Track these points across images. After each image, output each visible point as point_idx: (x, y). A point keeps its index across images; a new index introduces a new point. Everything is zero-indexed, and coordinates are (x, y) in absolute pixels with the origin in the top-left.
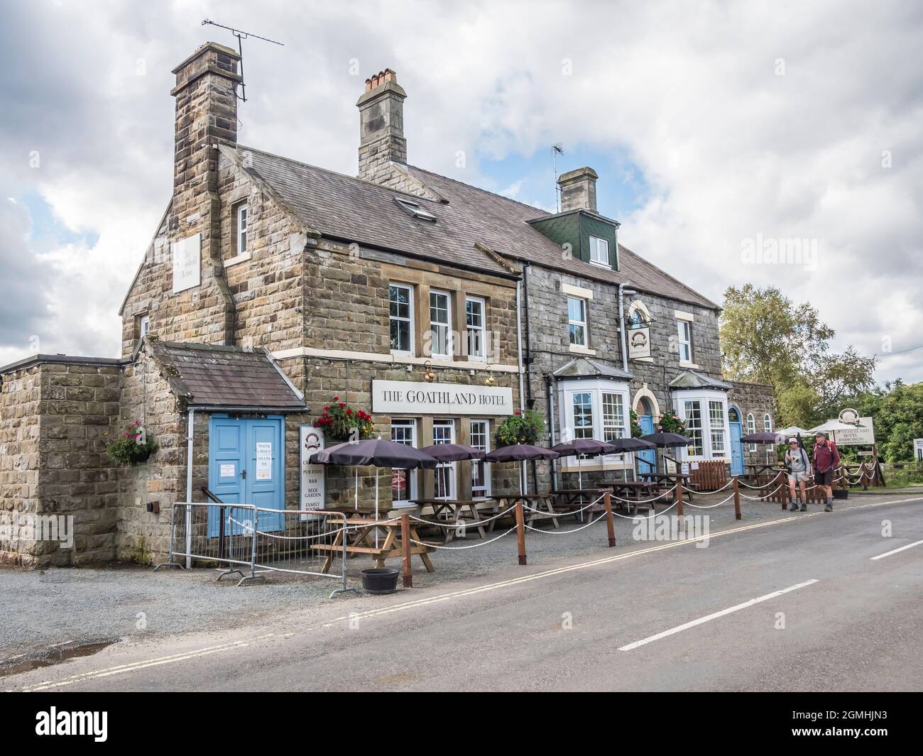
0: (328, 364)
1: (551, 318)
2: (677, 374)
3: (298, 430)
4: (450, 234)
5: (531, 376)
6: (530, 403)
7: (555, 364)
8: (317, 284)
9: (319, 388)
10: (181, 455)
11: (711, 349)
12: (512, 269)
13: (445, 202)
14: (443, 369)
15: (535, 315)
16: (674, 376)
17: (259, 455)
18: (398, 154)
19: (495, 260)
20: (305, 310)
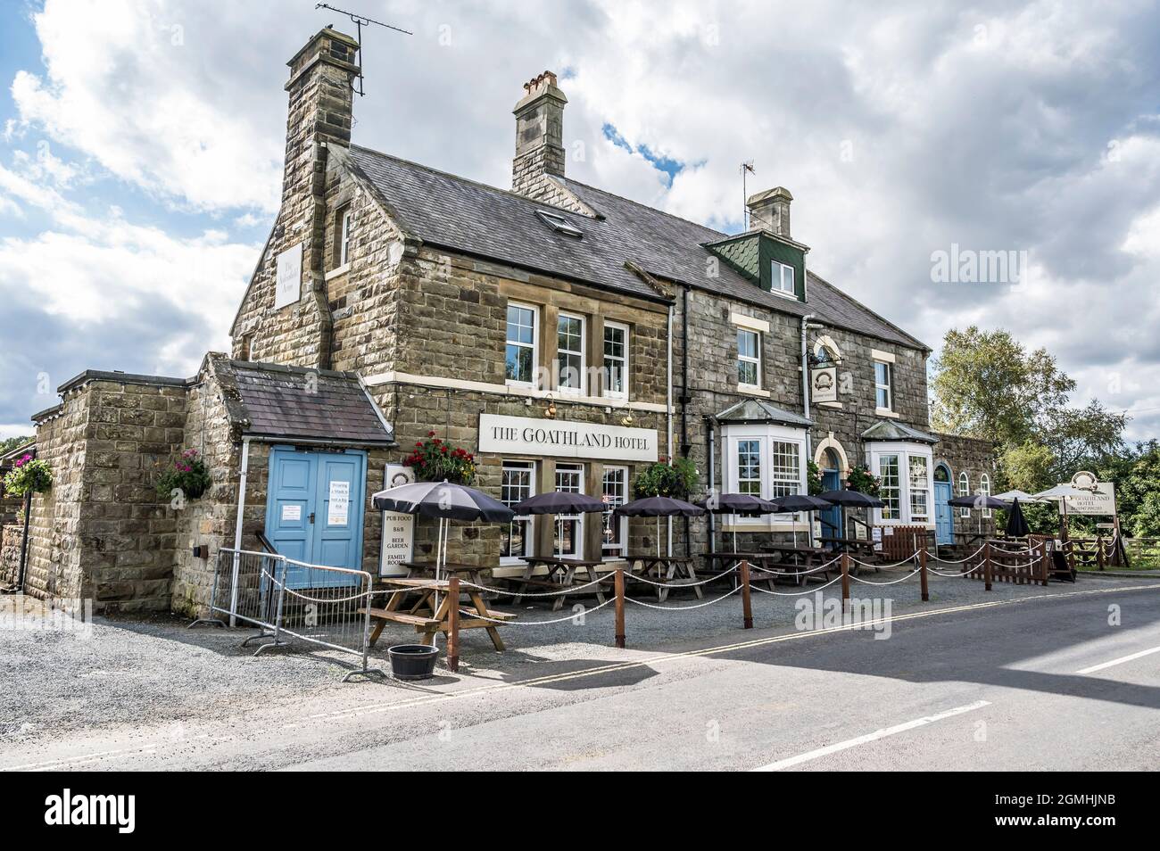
0: (425, 393)
1: (715, 352)
2: (873, 424)
3: (383, 468)
4: (596, 251)
5: (688, 418)
6: (685, 449)
7: (718, 406)
8: (415, 299)
9: (412, 421)
10: (232, 492)
11: (916, 396)
12: (664, 292)
13: (600, 218)
14: (571, 405)
15: (695, 347)
16: (869, 425)
17: (332, 496)
18: (554, 165)
19: (646, 282)
20: (399, 329)
